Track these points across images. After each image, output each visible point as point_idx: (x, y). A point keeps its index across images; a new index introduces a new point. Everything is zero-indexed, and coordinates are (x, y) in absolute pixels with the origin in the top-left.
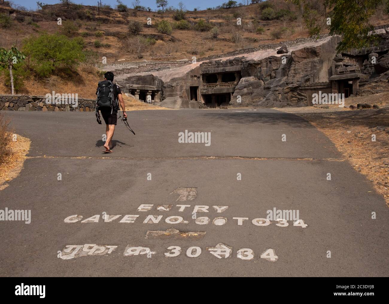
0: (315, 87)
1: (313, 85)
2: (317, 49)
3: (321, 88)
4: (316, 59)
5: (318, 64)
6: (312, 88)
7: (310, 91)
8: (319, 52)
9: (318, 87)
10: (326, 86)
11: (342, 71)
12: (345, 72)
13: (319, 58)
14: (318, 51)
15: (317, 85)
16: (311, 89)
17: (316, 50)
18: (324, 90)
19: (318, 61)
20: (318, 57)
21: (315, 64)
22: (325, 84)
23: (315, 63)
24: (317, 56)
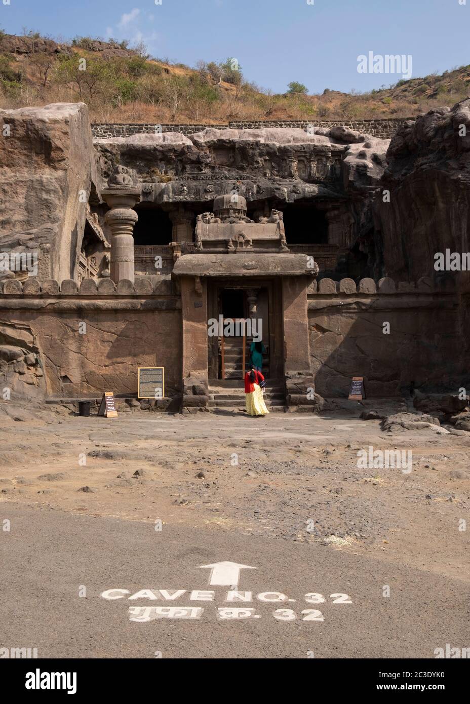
0: (84, 302)
1: (71, 292)
2: (53, 129)
3: (119, 306)
4: (47, 174)
5: (59, 199)
6: (66, 303)
7: (51, 321)
8: (61, 146)
9: (99, 302)
10: (143, 301)
11: (213, 239)
12: (235, 243)
13: (60, 173)
14: (58, 143)
15: (95, 292)
16: (61, 312)
17: (50, 134)
18: (133, 317)
19: (57, 186)
20: (55, 168)
21: (45, 196)
22: (138, 292)
23: (48, 192)
24: (51, 162)
